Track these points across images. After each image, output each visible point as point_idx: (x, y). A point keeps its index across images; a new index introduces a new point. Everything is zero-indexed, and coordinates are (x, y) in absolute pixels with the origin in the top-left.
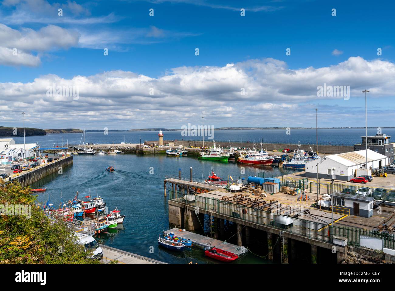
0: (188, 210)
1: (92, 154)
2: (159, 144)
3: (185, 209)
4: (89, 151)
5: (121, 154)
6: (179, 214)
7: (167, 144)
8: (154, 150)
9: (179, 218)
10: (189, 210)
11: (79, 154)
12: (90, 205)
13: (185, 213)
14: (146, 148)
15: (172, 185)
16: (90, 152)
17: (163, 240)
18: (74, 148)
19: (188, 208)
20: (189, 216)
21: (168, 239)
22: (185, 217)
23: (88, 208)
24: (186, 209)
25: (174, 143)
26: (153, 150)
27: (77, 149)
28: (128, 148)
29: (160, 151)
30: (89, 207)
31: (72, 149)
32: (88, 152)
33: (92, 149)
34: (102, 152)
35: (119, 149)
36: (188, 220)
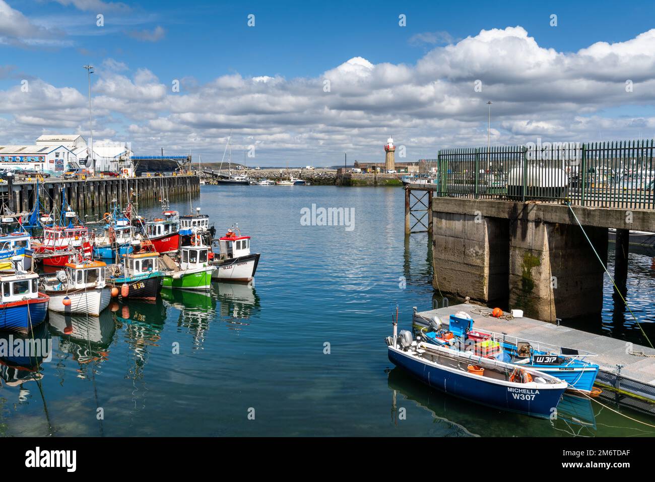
0: (531, 226)
1: (247, 183)
2: (385, 167)
3: (516, 219)
4: (240, 178)
5: (304, 185)
6: (482, 247)
7: (403, 168)
8: (375, 178)
9: (482, 268)
10: (537, 225)
11: (220, 183)
12: (162, 227)
13: (515, 241)
14: (356, 172)
15: (427, 206)
16: (242, 179)
17: (414, 343)
18: (212, 174)
19: (532, 215)
20: (540, 253)
21: (442, 341)
22: (517, 260)
23: (158, 235)
24: (525, 221)
25: (418, 167)
26: (373, 179)
27: (216, 176)
28: (320, 174)
29: (387, 181)
30: (159, 232)
31: (208, 176)
32: (238, 179)
33: (246, 175)
34: (265, 181)
35: (300, 177)
36: (533, 271)
